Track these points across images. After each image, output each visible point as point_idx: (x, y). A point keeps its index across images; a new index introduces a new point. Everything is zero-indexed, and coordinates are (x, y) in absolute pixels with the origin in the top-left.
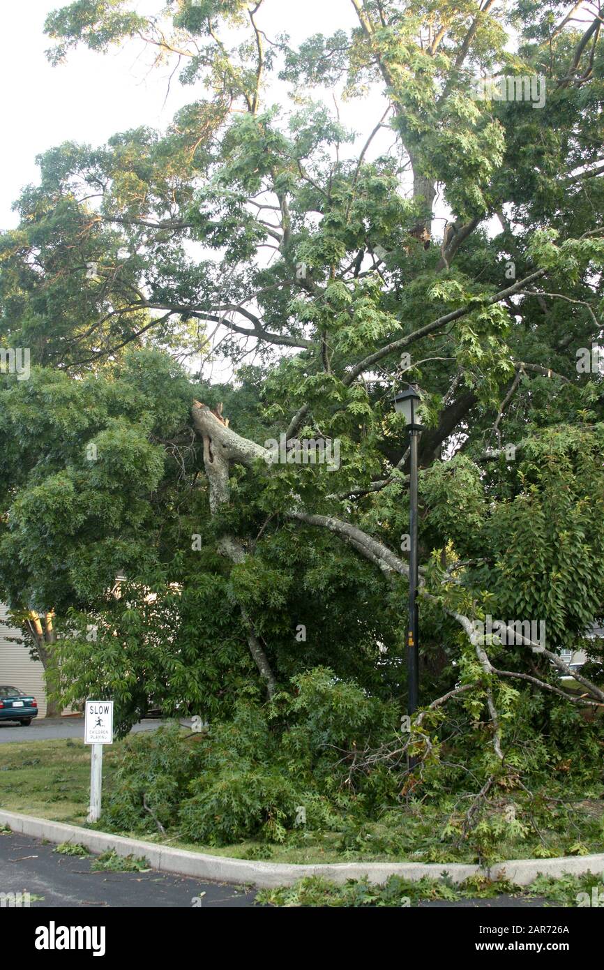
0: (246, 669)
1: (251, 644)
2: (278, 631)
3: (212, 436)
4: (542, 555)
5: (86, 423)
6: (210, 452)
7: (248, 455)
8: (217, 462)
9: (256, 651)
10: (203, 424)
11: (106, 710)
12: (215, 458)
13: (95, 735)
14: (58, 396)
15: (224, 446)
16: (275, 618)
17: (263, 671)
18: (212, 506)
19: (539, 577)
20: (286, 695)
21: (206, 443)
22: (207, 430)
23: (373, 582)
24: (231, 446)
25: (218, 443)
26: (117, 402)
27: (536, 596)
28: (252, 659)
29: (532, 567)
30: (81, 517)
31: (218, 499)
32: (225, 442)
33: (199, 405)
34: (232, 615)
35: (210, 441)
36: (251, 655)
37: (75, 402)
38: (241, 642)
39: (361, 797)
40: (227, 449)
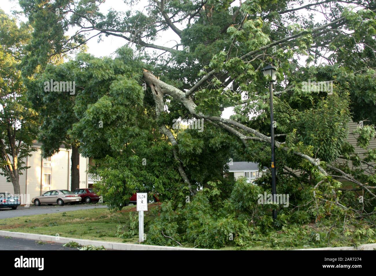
0: (178, 180)
1: (180, 169)
2: (194, 164)
3: (155, 84)
4: (329, 131)
5: (107, 77)
6: (155, 90)
7: (173, 92)
8: (159, 95)
9: (182, 172)
10: (149, 79)
11: (145, 197)
12: (158, 93)
13: (141, 207)
14: (96, 65)
15: (162, 88)
16: (194, 159)
17: (186, 180)
18: (157, 113)
19: (327, 140)
20: (208, 189)
21: (152, 87)
22: (152, 81)
23: (238, 144)
24: (165, 88)
25: (159, 87)
26: (118, 68)
27: (326, 148)
28: (180, 176)
29: (325, 136)
30: (115, 117)
31: (160, 110)
32: (162, 86)
33: (146, 71)
34: (171, 158)
35: (154, 85)
36: (180, 174)
37: (102, 68)
38: (175, 169)
39: (258, 227)
40: (163, 89)
